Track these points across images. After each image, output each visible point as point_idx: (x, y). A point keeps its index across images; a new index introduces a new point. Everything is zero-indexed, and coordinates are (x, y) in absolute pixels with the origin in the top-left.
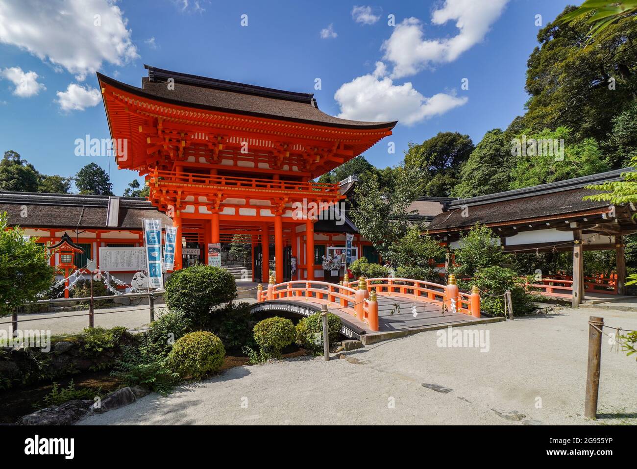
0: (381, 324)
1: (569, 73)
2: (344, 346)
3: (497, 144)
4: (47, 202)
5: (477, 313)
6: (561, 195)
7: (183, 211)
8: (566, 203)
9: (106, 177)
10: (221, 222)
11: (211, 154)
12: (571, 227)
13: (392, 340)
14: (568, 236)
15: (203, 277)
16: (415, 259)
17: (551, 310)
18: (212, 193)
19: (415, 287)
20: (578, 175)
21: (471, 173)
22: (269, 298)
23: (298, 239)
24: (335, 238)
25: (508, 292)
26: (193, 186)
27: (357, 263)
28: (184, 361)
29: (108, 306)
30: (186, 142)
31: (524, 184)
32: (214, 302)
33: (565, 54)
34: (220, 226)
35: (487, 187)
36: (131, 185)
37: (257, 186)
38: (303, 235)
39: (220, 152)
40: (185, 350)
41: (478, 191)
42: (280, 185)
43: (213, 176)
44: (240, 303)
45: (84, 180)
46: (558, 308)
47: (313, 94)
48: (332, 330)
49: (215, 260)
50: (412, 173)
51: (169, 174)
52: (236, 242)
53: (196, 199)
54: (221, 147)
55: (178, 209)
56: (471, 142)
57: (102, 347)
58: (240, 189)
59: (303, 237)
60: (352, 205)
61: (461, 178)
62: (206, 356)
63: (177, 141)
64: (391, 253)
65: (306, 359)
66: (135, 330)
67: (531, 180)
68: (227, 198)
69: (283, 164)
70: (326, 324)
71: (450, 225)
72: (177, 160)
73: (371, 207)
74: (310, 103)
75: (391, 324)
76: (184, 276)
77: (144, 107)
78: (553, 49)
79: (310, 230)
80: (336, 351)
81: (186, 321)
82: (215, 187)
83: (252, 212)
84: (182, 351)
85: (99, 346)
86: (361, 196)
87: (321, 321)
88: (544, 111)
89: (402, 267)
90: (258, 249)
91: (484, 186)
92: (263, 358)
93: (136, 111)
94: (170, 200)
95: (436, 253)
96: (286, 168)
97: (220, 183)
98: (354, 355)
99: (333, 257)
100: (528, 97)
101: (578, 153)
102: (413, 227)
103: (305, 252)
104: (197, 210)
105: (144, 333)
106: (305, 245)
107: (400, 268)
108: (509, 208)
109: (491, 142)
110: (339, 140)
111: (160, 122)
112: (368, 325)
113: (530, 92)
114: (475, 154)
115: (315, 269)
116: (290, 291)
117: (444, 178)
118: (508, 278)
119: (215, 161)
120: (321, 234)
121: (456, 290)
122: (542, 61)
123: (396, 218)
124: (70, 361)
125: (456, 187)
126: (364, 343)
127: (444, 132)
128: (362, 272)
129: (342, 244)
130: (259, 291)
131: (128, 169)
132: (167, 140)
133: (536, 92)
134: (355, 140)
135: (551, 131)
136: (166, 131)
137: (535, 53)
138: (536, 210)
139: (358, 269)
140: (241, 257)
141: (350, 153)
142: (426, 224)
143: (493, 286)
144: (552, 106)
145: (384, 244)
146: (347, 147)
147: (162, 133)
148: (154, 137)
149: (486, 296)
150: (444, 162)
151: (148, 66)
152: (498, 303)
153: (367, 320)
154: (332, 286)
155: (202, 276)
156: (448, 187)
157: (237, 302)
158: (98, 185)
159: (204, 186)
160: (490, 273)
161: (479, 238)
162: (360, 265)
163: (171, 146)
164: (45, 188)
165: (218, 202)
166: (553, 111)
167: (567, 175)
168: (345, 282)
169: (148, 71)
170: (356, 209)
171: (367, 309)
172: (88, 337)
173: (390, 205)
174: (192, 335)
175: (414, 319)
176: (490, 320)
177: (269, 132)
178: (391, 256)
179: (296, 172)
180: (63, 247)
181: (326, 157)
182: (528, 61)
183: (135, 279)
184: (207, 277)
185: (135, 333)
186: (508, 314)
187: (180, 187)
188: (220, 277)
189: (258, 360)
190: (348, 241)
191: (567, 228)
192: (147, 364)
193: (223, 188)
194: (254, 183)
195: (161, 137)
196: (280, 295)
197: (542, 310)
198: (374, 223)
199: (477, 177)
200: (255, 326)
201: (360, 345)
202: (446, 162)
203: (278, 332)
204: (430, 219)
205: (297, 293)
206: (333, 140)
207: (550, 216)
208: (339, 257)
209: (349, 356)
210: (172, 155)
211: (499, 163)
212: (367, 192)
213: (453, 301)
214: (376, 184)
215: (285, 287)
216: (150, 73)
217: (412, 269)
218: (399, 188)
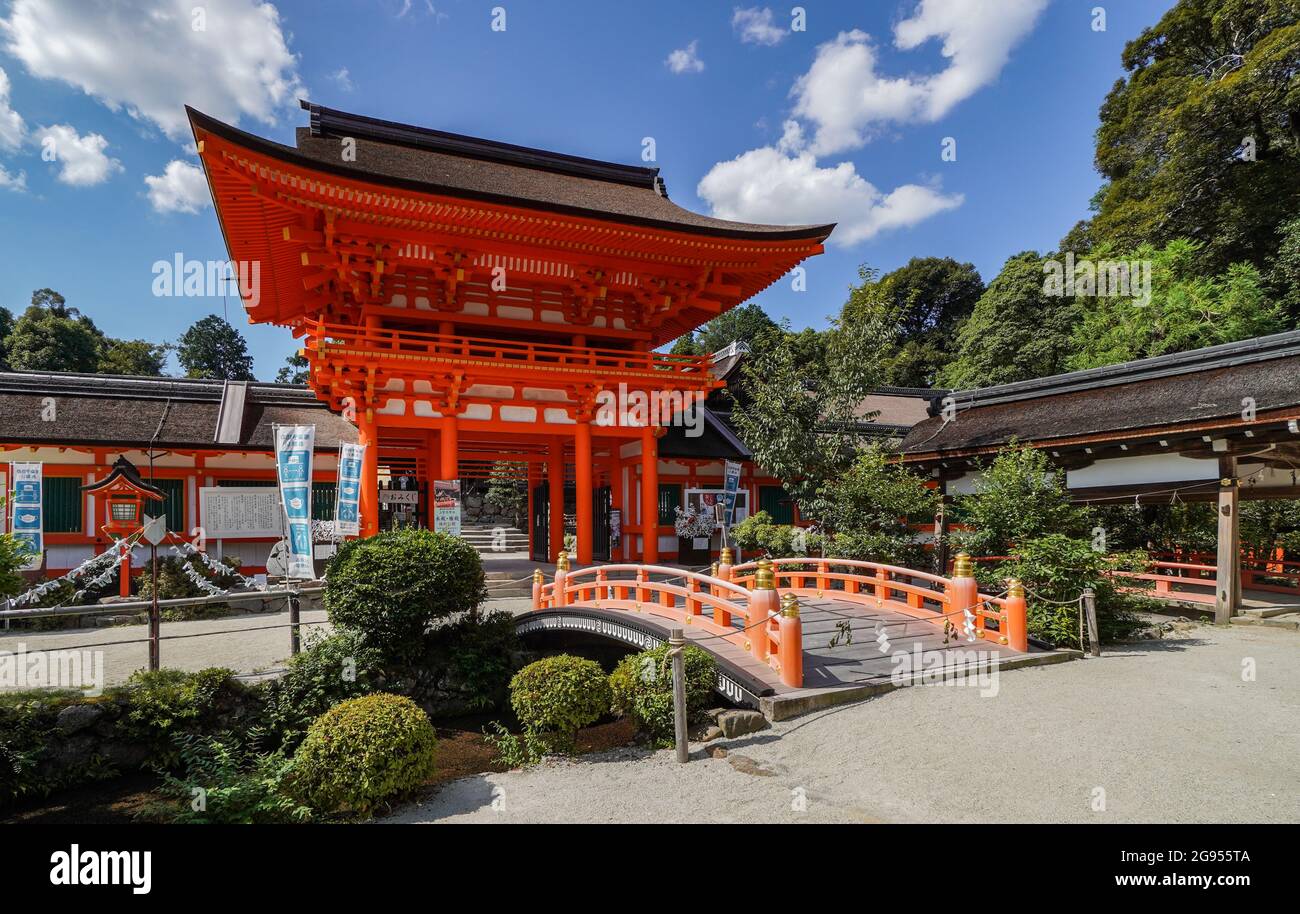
0: (809, 669)
1: (1191, 130)
2: (722, 727)
3: (1032, 282)
4: (90, 390)
5: (1020, 641)
6: (1190, 380)
7: (381, 411)
8: (1203, 397)
9: (240, 343)
10: (460, 434)
11: (441, 290)
12: (1215, 450)
13: (835, 709)
14: (1208, 469)
15: (408, 555)
16: (875, 517)
17: (1170, 630)
18: (442, 374)
19: (879, 580)
20: (1216, 341)
21: (978, 340)
22: (556, 602)
23: (626, 472)
24: (701, 471)
25: (1088, 594)
26: (401, 357)
27: (749, 523)
28: (332, 771)
29: (214, 613)
30: (385, 264)
31: (1099, 359)
32: (433, 613)
33: (1181, 92)
34: (459, 443)
35: (1010, 369)
36: (290, 360)
37: (538, 358)
38: (634, 462)
39: (460, 285)
40: (335, 744)
41: (991, 376)
42: (585, 357)
43: (446, 337)
44: (493, 613)
45: (194, 351)
46: (1185, 625)
47: (659, 169)
48: (695, 687)
49: (447, 516)
50: (868, 331)
51: (355, 332)
52: (498, 478)
53: (409, 386)
54: (460, 275)
55: (368, 406)
56: (977, 278)
57: (171, 716)
58: (501, 365)
59: (634, 467)
60: (737, 401)
61: (956, 351)
62: (386, 760)
63: (368, 262)
64: (822, 503)
65: (635, 758)
66: (255, 673)
67: (1115, 352)
68: (475, 385)
69: (593, 313)
70: (680, 675)
71: (946, 444)
72: (369, 303)
73: (778, 404)
74: (651, 187)
75: (829, 668)
76: (366, 554)
77: (294, 184)
78: (1154, 83)
79: (648, 451)
80: (705, 738)
81: (371, 654)
82: (447, 360)
83: (528, 415)
84: (327, 747)
85: (165, 715)
86: (758, 382)
87: (668, 667)
88: (1136, 209)
89: (845, 532)
90: (541, 493)
91: (1005, 366)
92: (531, 752)
93: (276, 193)
94: (352, 387)
95: (920, 505)
96: (600, 321)
97: (458, 352)
98: (746, 748)
99: (698, 511)
100: (1099, 182)
101: (1213, 295)
102: (868, 449)
103: (638, 500)
104: (409, 408)
105: (274, 682)
106: (639, 484)
107: (841, 535)
108: (1074, 409)
109: (1020, 277)
110: (711, 264)
111: (330, 220)
112: (776, 672)
113: (1105, 171)
114: (987, 303)
115: (660, 533)
116: (602, 587)
117: (923, 350)
118: (1086, 561)
119: (449, 306)
120: (673, 462)
121: (972, 589)
122: (1131, 107)
123: (833, 428)
124: (96, 749)
125: (946, 368)
126: (769, 717)
127: (923, 257)
128: (760, 543)
129: (716, 482)
130: (536, 585)
131: (271, 323)
132: (345, 260)
133: (1117, 171)
134: (746, 264)
135: (1157, 249)
136: (343, 241)
137: (1116, 91)
138: (1135, 413)
139: (752, 537)
140: (510, 507)
141: (736, 291)
142: (895, 442)
143: (1051, 580)
144: (1152, 201)
145: (806, 483)
146: (729, 279)
147: (333, 244)
148: (318, 252)
149: (1035, 600)
150: (921, 318)
151: (308, 104)
152: (1063, 615)
153: (776, 660)
154: (694, 580)
155: (405, 554)
156: (931, 368)
157: (487, 608)
158: (225, 361)
159: (424, 359)
160: (1044, 550)
161: (1019, 472)
162: (756, 529)
163: (353, 273)
164: (113, 365)
165: (456, 392)
166: (1154, 210)
167: (1193, 341)
168: (723, 566)
169: (309, 112)
170: (745, 409)
171: (775, 636)
172: (140, 693)
173: (819, 401)
174: (354, 706)
175: (881, 655)
176: (1050, 657)
177: (563, 244)
178: (821, 509)
179: (621, 331)
180: (116, 487)
181: (683, 300)
182: (1102, 108)
183: (275, 556)
184: (417, 555)
185: (254, 681)
186: (1087, 642)
187: (372, 360)
188: (447, 556)
189: (520, 757)
190: (729, 477)
191: (1206, 452)
192: (231, 786)
193: (464, 362)
194: (531, 353)
195: (333, 251)
196: (581, 595)
197: (1150, 630)
198: (785, 439)
199: (990, 349)
200: (515, 678)
201: (762, 724)
202: (926, 318)
203: (566, 693)
204: (903, 432)
205: (618, 592)
206: (699, 262)
207: (1169, 426)
208: (710, 509)
209: (734, 752)
210: (356, 291)
211: (1034, 321)
212: (771, 373)
213: (968, 614)
214: (790, 355)
215: (592, 576)
216: (313, 118)
217: (868, 539)
218: (840, 363)
